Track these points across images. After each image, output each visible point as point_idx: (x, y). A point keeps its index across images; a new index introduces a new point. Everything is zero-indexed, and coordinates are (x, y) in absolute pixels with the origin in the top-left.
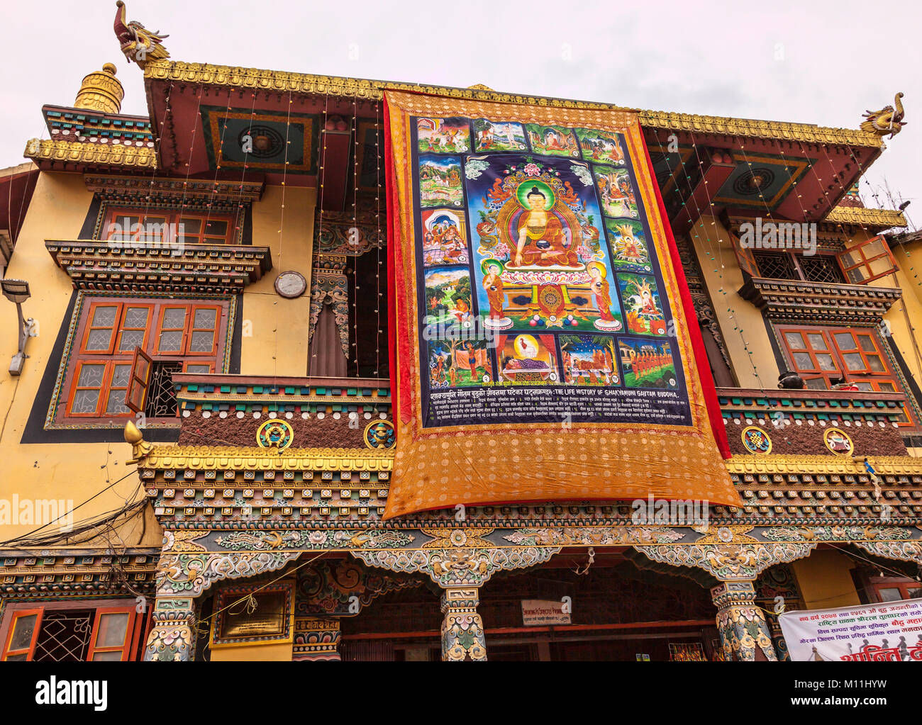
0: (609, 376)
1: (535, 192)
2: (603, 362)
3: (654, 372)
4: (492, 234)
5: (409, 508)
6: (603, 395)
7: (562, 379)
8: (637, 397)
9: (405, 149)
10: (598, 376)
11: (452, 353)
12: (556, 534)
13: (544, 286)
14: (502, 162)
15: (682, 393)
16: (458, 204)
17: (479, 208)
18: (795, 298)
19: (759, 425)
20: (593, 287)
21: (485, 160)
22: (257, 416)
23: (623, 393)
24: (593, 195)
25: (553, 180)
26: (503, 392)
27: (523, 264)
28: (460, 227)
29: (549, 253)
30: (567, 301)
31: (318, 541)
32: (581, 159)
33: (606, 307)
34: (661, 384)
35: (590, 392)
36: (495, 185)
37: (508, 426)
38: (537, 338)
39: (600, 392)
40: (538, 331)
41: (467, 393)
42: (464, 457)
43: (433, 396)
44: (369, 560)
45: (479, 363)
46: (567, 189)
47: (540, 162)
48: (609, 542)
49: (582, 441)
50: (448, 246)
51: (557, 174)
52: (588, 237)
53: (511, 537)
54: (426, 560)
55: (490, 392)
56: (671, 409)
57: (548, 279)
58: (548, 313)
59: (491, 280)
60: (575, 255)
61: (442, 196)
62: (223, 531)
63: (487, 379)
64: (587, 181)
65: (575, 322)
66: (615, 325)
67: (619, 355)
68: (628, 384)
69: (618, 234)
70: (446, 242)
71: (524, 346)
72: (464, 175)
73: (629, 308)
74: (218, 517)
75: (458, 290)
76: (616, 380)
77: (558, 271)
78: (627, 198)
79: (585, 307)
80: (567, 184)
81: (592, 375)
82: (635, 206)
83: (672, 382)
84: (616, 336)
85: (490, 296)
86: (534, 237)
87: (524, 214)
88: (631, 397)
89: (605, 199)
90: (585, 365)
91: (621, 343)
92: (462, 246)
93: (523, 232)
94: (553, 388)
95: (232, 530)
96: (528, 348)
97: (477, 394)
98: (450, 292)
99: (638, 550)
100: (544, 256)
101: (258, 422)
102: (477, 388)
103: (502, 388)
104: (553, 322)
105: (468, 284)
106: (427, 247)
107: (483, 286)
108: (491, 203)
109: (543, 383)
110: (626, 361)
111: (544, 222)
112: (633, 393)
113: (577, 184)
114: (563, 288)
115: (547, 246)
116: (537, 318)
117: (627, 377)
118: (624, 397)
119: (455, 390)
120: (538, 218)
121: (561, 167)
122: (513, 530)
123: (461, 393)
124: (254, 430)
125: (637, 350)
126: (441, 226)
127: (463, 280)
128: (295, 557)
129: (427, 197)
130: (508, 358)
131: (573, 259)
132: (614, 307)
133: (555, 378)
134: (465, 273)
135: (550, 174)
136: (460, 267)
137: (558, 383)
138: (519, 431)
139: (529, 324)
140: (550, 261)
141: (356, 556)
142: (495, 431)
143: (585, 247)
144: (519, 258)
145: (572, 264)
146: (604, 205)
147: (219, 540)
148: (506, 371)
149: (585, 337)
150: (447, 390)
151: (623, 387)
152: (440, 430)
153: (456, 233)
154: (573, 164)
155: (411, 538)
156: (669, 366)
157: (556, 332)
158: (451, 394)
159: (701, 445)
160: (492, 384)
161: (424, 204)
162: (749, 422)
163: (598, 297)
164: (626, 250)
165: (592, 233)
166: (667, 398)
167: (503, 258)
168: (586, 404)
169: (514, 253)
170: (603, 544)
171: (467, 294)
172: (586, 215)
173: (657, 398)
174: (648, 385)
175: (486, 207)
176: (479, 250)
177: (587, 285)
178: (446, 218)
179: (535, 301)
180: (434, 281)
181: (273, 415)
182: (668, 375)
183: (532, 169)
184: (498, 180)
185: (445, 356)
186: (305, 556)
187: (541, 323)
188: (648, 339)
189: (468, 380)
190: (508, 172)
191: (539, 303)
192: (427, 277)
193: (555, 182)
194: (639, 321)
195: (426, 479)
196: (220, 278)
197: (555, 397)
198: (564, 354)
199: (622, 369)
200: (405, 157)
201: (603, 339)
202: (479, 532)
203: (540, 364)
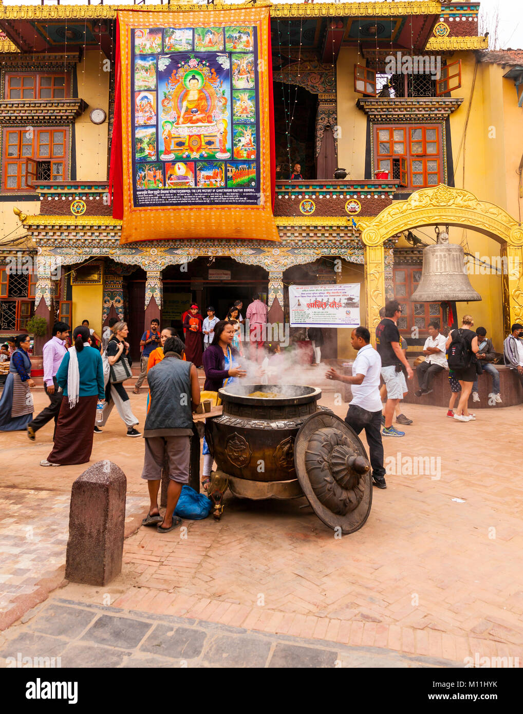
0: (219, 182)
1: (194, 77)
2: (217, 175)
3: (245, 179)
4: (169, 106)
5: (130, 240)
6: (215, 192)
7: (196, 185)
8: (233, 192)
9: (127, 53)
10: (214, 183)
11: (146, 173)
12: (196, 251)
13: (192, 136)
14: (178, 59)
15: (257, 189)
16: (153, 87)
17: (164, 89)
18: (388, 109)
19: (311, 199)
20: (218, 135)
21: (169, 57)
22: (70, 198)
23: (225, 190)
24: (227, 75)
25: (204, 68)
26: (167, 192)
27: (183, 123)
28: (153, 103)
29: (198, 116)
30: (203, 143)
31: (96, 252)
32: (224, 52)
33: (224, 145)
34: (248, 185)
35: (209, 191)
36: (173, 74)
37: (169, 207)
38: (186, 164)
39: (214, 191)
40: (187, 161)
41: (152, 192)
42: (150, 221)
43: (138, 193)
44: (117, 260)
45: (158, 178)
46: (212, 74)
47: (198, 57)
48: (220, 254)
49: (202, 214)
50: (146, 114)
51: (207, 64)
52: (221, 104)
53: (176, 252)
54: (140, 260)
55: (162, 192)
56: (249, 197)
57: (195, 131)
58: (192, 150)
59: (166, 133)
60: (211, 116)
61: (146, 83)
62: (59, 247)
63: (161, 186)
64: (226, 66)
65: (206, 155)
66: (227, 155)
67: (227, 171)
68: (228, 186)
69: (239, 100)
70: (146, 112)
71: (179, 169)
72: (157, 68)
73: (236, 145)
74: (56, 242)
75: (150, 139)
76: (223, 184)
77: (201, 127)
78: (249, 75)
79: (212, 146)
80: (213, 70)
81: (211, 182)
82: (254, 80)
83: (253, 184)
84: (226, 161)
85: (165, 142)
86: (190, 107)
87: (186, 93)
88: (230, 192)
89: (235, 77)
90: (208, 178)
91: (228, 165)
92: (153, 114)
93: (185, 104)
94: (191, 189)
95: (62, 247)
96: (181, 169)
97: (156, 192)
98: (146, 140)
99: (232, 257)
100: (194, 118)
101: (71, 202)
102: (156, 190)
103: (167, 189)
104: (195, 155)
105: (155, 136)
106: (136, 115)
107: (162, 137)
108: (170, 86)
109: (187, 187)
110: (230, 174)
111: (196, 97)
112: (231, 190)
113: (219, 70)
114: (202, 136)
115: (196, 112)
116: (187, 153)
117: (229, 182)
118: (226, 193)
119: (147, 190)
120: (193, 95)
121: (210, 59)
122: (177, 249)
123: (149, 192)
124: (70, 205)
125: (237, 168)
126: (143, 102)
127: (152, 134)
128: (87, 258)
129: (138, 84)
130: (171, 175)
131: (210, 119)
132: (228, 145)
133: (192, 185)
134: (154, 130)
135: (203, 65)
136: (152, 126)
137: (194, 187)
138: (174, 210)
139: (182, 157)
140: (198, 121)
141: (111, 258)
142: (164, 210)
143: (217, 110)
144: (181, 120)
145: (210, 122)
146: (234, 82)
147: (59, 251)
148: (170, 181)
149: (210, 162)
150: (143, 190)
151: (226, 188)
152: (140, 208)
153: (151, 106)
154: (218, 56)
155: (134, 251)
156: (254, 175)
157: (195, 161)
158: (145, 192)
159: (263, 214)
160: (163, 188)
161: (136, 88)
162: (307, 197)
163: (220, 140)
164: (241, 110)
165: (223, 101)
166: (249, 192)
167: (173, 120)
168: (206, 197)
169: (179, 117)
170: (217, 255)
171: (153, 141)
172: (222, 90)
173: (243, 192)
174: (240, 186)
175: (168, 89)
176: (162, 115)
177: (215, 134)
178: (146, 97)
179: (187, 144)
180: (139, 134)
181: (77, 198)
182: (252, 180)
183: (193, 62)
184: (175, 71)
185: (143, 174)
186: (91, 258)
187: (188, 157)
188: (244, 162)
189: (153, 186)
190: (180, 65)
191: (189, 146)
192: (136, 132)
193: (206, 70)
194: (241, 152)
195: (136, 229)
196: (61, 116)
197: (192, 194)
198: (198, 172)
199: (227, 179)
200: (127, 59)
201: (220, 163)
202: (163, 249)
203: (186, 178)
